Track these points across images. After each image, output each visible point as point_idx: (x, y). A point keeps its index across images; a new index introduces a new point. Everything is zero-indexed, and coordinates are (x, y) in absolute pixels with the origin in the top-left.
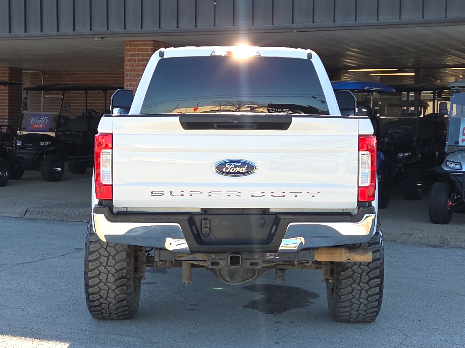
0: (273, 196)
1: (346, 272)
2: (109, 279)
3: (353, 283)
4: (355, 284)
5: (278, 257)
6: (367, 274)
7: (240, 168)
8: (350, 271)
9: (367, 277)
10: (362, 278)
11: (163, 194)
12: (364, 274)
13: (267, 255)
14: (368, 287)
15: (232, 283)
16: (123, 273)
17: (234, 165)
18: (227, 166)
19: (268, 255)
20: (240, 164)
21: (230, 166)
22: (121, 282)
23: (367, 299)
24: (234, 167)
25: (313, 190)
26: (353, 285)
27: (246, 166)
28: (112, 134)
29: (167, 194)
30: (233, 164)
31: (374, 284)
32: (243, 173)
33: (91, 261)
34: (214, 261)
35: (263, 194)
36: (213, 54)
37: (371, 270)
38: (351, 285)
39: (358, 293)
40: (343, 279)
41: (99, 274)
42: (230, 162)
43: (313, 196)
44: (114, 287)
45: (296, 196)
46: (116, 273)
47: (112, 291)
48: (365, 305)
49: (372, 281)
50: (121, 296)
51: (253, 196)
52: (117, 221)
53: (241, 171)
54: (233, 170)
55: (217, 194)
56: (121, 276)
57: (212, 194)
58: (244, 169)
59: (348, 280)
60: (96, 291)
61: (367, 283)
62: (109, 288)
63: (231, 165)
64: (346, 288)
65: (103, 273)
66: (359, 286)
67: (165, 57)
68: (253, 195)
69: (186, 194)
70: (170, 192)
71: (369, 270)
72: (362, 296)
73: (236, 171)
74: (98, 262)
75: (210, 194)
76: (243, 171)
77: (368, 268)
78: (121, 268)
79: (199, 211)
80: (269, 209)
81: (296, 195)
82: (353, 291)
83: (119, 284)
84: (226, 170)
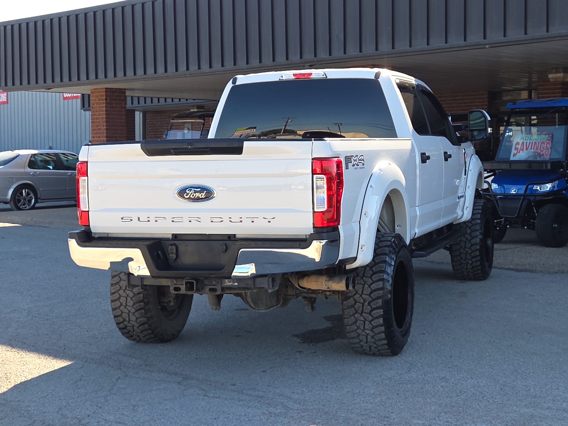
0: (231, 221)
1: (348, 301)
2: (128, 302)
3: (356, 313)
4: (358, 314)
5: (236, 284)
6: (369, 304)
7: (199, 194)
8: (352, 301)
9: (369, 307)
10: (364, 308)
11: (132, 220)
12: (366, 304)
13: (225, 281)
14: (371, 318)
15: (258, 310)
16: (140, 297)
17: (194, 190)
18: (187, 192)
19: (227, 281)
20: (200, 189)
21: (190, 192)
22: (139, 305)
23: (372, 330)
24: (194, 193)
25: (269, 216)
26: (356, 315)
27: (205, 192)
28: (87, 162)
29: (135, 219)
30: (193, 189)
31: (377, 315)
32: (202, 198)
33: (113, 285)
34: (176, 286)
35: (222, 220)
36: (281, 78)
37: (373, 300)
38: (354, 315)
39: (362, 324)
40: (346, 309)
41: (120, 298)
42: (191, 188)
43: (269, 222)
44: (133, 310)
45: (253, 222)
46: (134, 296)
47: (132, 314)
48: (372, 337)
49: (375, 311)
50: (141, 319)
51: (212, 222)
52: (87, 246)
53: (200, 197)
54: (193, 196)
55: (179, 219)
56: (138, 300)
57: (175, 219)
58: (203, 194)
59: (350, 309)
60: (118, 314)
61: (370, 314)
62: (129, 312)
63: (191, 190)
64: (350, 317)
65: (123, 297)
66: (362, 317)
67: (237, 84)
68: (212, 220)
69: (152, 220)
70: (137, 218)
71: (371, 300)
72: (366, 327)
73: (196, 197)
74: (118, 286)
75: (173, 219)
76: (203, 197)
77: (369, 298)
78: (138, 292)
79: (170, 236)
80: (235, 235)
81: (253, 220)
82: (356, 321)
83: (139, 308)
84: (186, 195)
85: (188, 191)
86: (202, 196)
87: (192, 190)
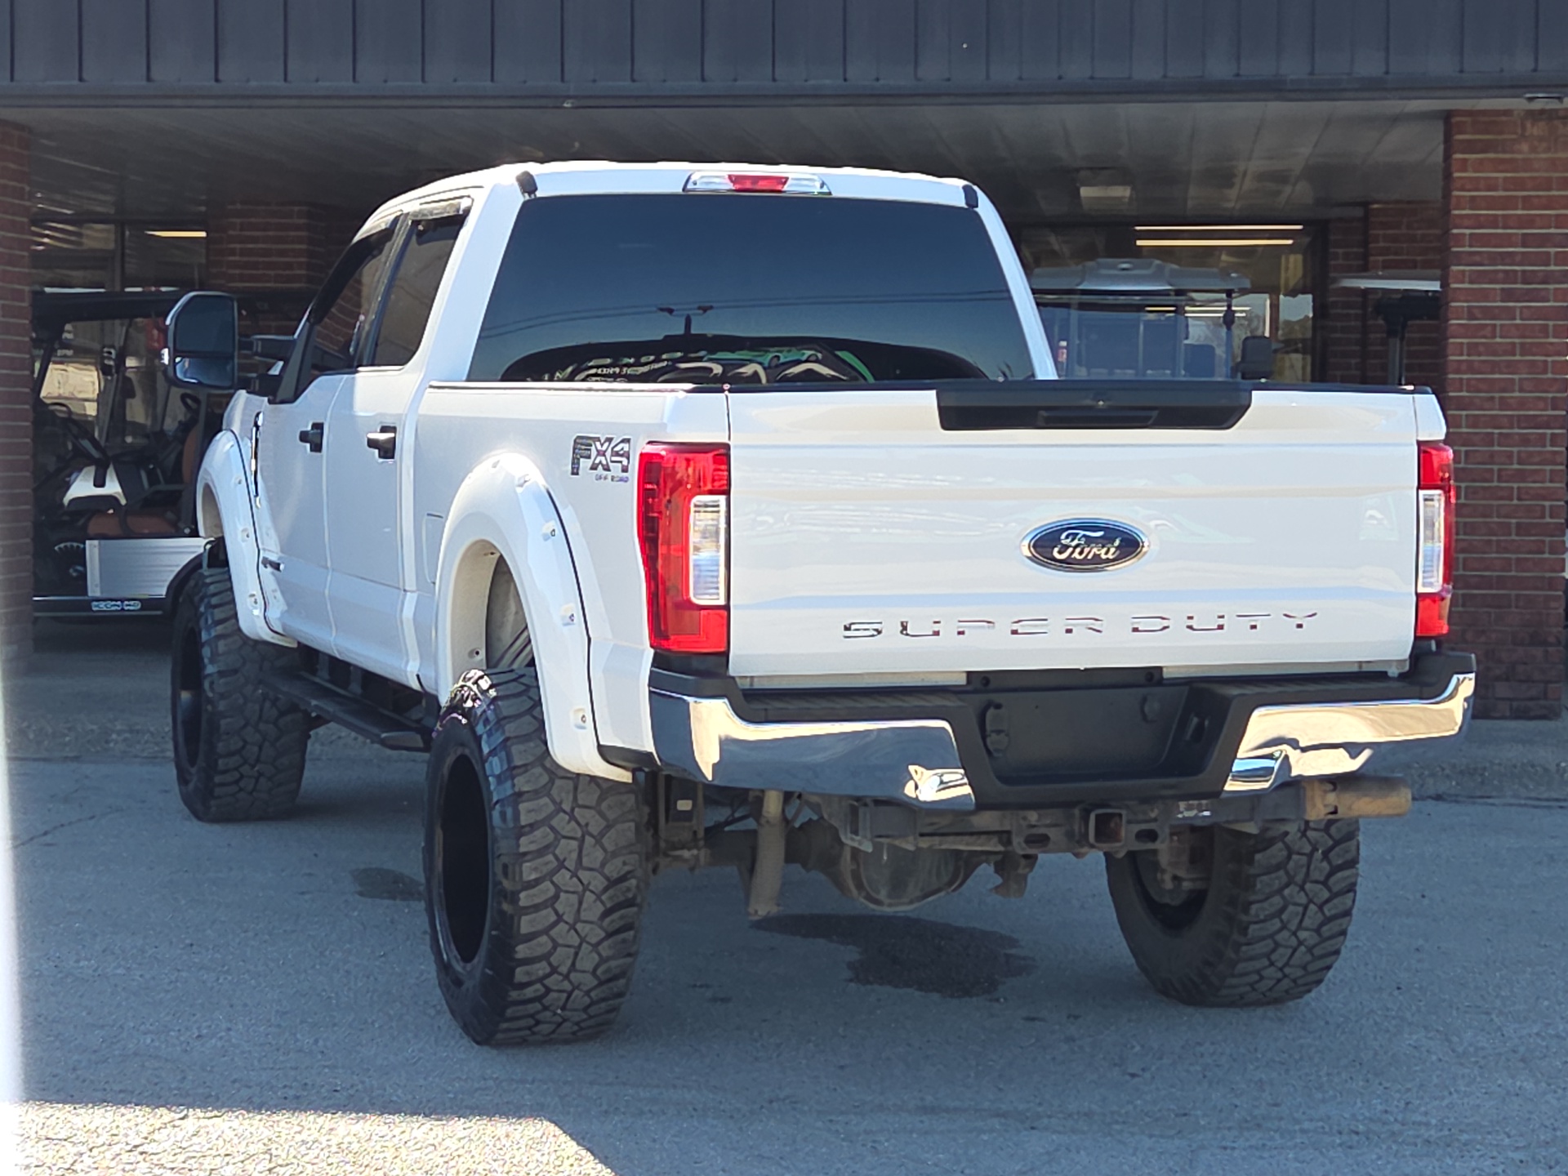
0: (1190, 627)
1: (1269, 852)
2: (585, 910)
3: (1287, 885)
4: (1292, 887)
5: (1207, 813)
6: (1326, 855)
7: (1099, 546)
8: (1281, 850)
9: (1325, 864)
10: (1312, 867)
11: (879, 632)
12: (1319, 854)
13: (1178, 806)
14: (1326, 894)
16: (629, 889)
17: (1084, 536)
18: (1063, 540)
19: (1182, 805)
20: (1102, 533)
21: (1073, 540)
22: (622, 917)
23: (1318, 931)
24: (1085, 544)
25: (1299, 609)
26: (1286, 892)
27: (1118, 540)
29: (892, 628)
30: (1082, 533)
31: (1343, 885)
33: (528, 857)
34: (1035, 831)
35: (1165, 623)
36: (690, 186)
37: (1337, 843)
38: (1280, 891)
39: (1297, 914)
40: (1259, 875)
41: (556, 897)
42: (1072, 528)
43: (1300, 626)
44: (597, 934)
45: (1254, 627)
46: (606, 890)
47: (590, 948)
48: (1310, 950)
49: (1340, 875)
50: (613, 963)
51: (1135, 630)
53: (1104, 557)
54: (1081, 553)
55: (1036, 626)
56: (622, 898)
57: (1022, 626)
58: (1113, 548)
59: (1273, 875)
60: (539, 952)
61: (1325, 883)
62: (583, 940)
63: (1074, 536)
64: (1267, 899)
65: (567, 892)
66: (1302, 894)
67: (539, 194)
68: (1136, 626)
69: (948, 630)
70: (899, 624)
71: (1331, 843)
72: (1307, 922)
73: (1090, 557)
74: (550, 857)
75: (1015, 627)
76: (1110, 556)
77: (1326, 837)
78: (622, 873)
79: (962, 680)
81: (1253, 623)
82: (1283, 910)
83: (617, 926)
84: (1060, 552)
85: (1067, 537)
86: (1107, 553)
87: (1077, 534)
